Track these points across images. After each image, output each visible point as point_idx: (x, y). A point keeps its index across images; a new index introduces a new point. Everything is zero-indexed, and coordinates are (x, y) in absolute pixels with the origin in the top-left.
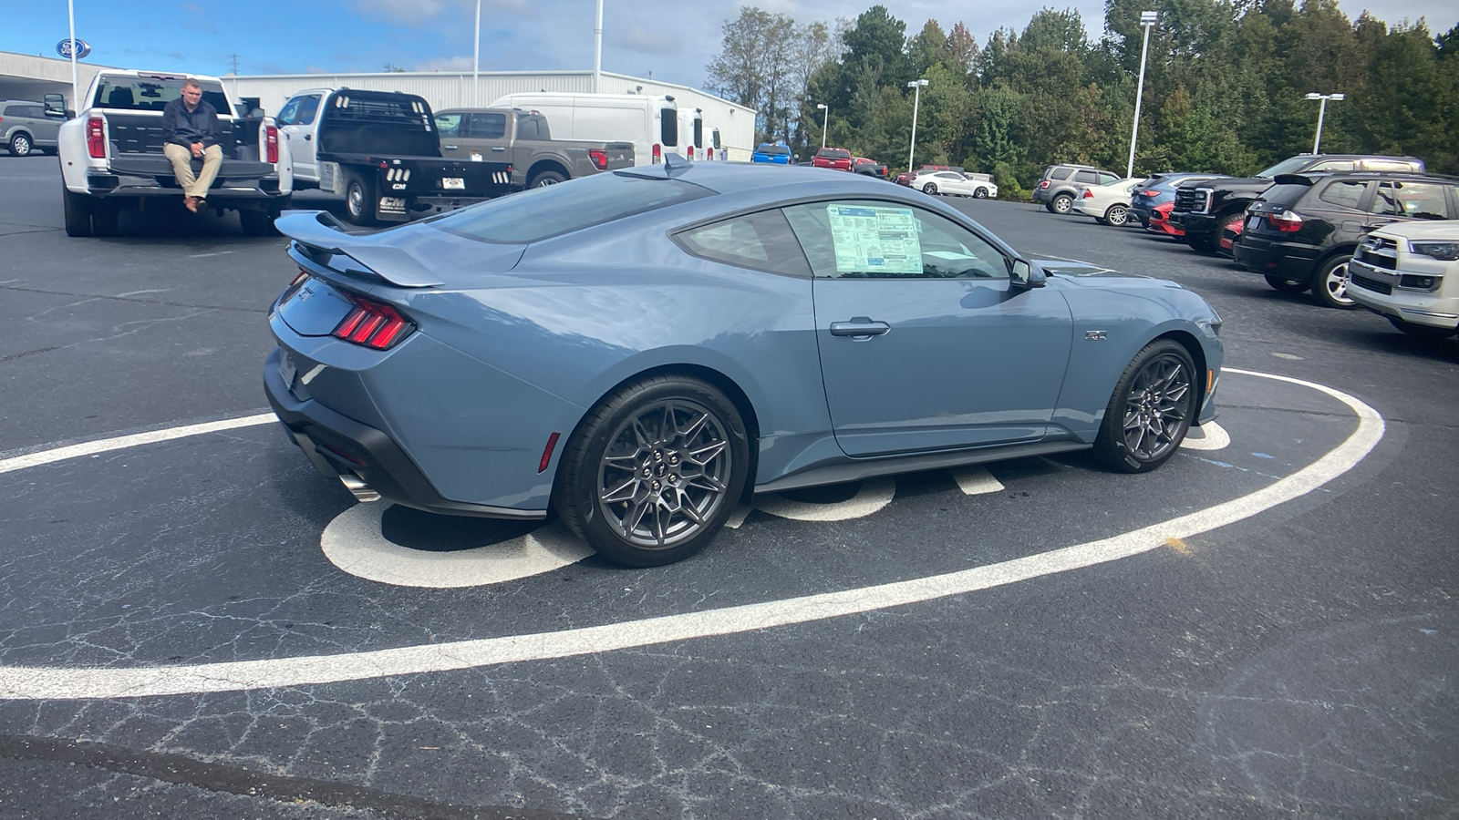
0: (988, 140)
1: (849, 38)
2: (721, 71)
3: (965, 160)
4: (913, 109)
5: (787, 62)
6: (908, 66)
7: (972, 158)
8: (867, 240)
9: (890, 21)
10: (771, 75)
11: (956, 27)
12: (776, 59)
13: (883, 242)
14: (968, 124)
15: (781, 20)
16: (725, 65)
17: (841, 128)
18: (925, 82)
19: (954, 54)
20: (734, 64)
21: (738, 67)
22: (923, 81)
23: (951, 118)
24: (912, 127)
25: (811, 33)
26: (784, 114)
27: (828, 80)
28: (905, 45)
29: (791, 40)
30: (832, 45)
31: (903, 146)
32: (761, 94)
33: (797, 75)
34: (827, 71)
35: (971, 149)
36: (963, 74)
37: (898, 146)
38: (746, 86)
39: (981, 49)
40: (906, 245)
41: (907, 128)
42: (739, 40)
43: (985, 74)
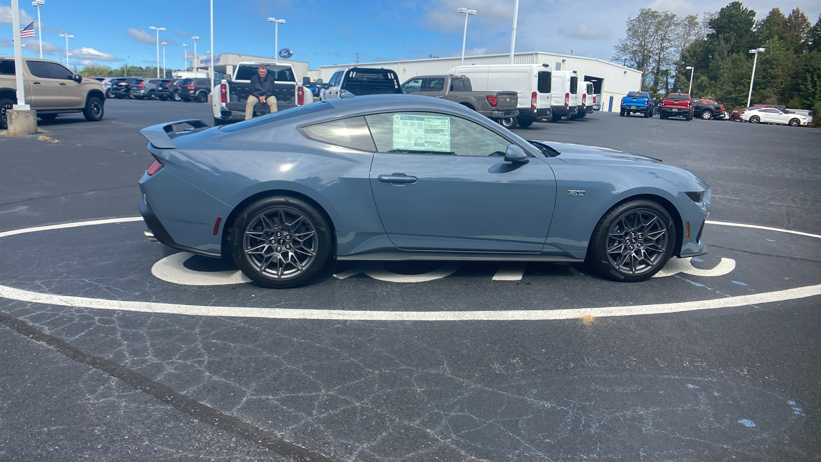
0: (810, 87)
1: (712, 23)
2: (624, 49)
3: (791, 101)
4: (752, 68)
5: (669, 41)
6: (755, 40)
7: (796, 99)
8: (416, 133)
9: (744, 11)
10: (658, 49)
11: (794, 12)
12: (662, 40)
13: (427, 134)
14: (795, 76)
15: (666, 15)
16: (627, 44)
17: (702, 82)
18: (762, 50)
19: (790, 30)
20: (634, 44)
21: (636, 45)
22: (760, 49)
23: (781, 73)
24: (751, 79)
25: (687, 23)
26: (666, 73)
27: (696, 51)
28: (754, 26)
29: (673, 27)
30: (701, 28)
31: (744, 92)
32: (651, 61)
33: (675, 49)
34: (696, 45)
35: (795, 93)
36: (797, 43)
37: (740, 92)
38: (641, 57)
39: (812, 26)
40: (442, 136)
41: (748, 80)
42: (637, 29)
43: (814, 42)
